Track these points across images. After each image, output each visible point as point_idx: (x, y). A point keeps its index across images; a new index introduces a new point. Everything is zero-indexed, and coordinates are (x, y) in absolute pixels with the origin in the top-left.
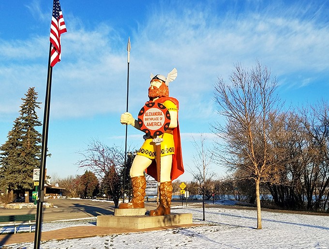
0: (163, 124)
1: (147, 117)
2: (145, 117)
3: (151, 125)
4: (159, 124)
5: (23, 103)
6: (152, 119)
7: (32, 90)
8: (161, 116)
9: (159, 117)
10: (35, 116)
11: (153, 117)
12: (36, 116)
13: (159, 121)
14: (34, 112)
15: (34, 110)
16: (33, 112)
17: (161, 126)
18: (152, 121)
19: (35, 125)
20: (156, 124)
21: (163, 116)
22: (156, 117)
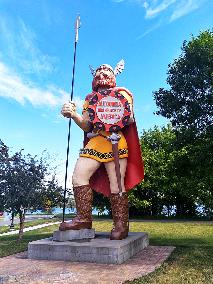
2: (98, 107)
8: (119, 108)
11: (109, 107)
13: (117, 113)
20: (113, 117)
21: (122, 108)
22: (112, 108)
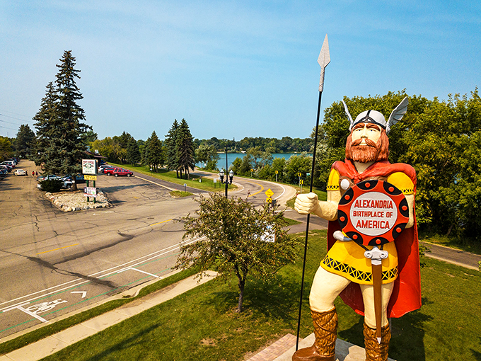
0: (391, 225)
1: (357, 209)
2: (353, 209)
3: (365, 225)
4: (384, 225)
5: (58, 71)
6: (368, 214)
7: (68, 53)
9: (385, 210)
10: (74, 88)
12: (76, 87)
14: (73, 82)
15: (72, 80)
16: (71, 82)
17: (387, 230)
18: (369, 218)
19: (76, 98)
22: (377, 210)
